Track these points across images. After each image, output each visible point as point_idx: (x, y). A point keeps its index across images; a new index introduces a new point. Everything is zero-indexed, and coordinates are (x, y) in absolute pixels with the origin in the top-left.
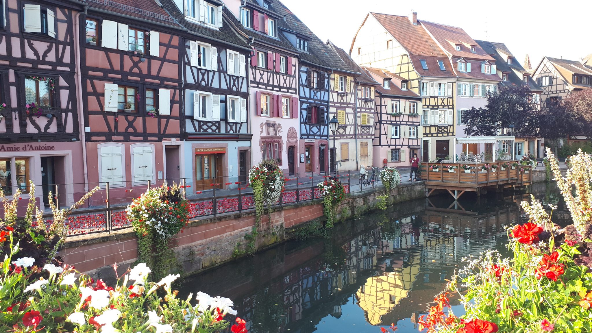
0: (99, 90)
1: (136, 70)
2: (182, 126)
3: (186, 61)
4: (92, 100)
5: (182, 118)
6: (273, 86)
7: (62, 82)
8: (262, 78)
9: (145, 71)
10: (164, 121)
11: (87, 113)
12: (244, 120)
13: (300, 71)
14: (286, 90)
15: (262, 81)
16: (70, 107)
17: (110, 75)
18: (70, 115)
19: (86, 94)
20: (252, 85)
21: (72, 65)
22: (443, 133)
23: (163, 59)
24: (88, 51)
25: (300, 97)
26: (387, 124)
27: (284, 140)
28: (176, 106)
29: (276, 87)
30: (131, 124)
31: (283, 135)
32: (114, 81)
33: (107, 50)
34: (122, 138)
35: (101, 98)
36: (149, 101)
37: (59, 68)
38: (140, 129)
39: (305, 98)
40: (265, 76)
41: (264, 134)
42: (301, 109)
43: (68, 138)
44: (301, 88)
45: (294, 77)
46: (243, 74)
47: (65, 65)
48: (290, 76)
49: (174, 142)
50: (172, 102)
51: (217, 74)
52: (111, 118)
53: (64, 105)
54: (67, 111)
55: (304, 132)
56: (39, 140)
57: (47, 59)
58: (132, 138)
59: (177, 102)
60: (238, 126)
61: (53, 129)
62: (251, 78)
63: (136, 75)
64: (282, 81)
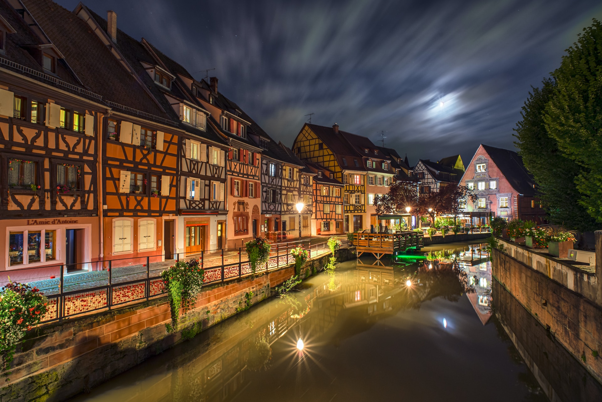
0: (116, 176)
1: (145, 161)
2: (178, 204)
3: (183, 154)
4: (110, 183)
5: (178, 198)
6: (243, 174)
7: (87, 169)
8: (235, 168)
9: (152, 162)
10: (164, 201)
11: (105, 194)
12: (222, 199)
13: (262, 163)
14: (252, 177)
15: (235, 170)
16: (92, 189)
17: (125, 164)
18: (92, 195)
19: (105, 179)
20: (228, 173)
21: (96, 155)
22: (358, 210)
23: (166, 153)
24: (109, 145)
25: (262, 183)
26: (320, 203)
27: (250, 215)
28: (174, 189)
29: (245, 174)
30: (139, 203)
31: (250, 210)
32: (128, 169)
33: (123, 145)
34: (131, 214)
35: (117, 182)
36: (154, 185)
37: (85, 158)
38: (146, 207)
39: (265, 183)
40: (238, 167)
41: (236, 210)
42: (263, 191)
43: (90, 214)
44: (263, 176)
45: (258, 167)
46: (223, 164)
47: (90, 155)
48: (255, 167)
49: (171, 217)
50: (171, 186)
51: (204, 164)
52: (123, 198)
53: (87, 188)
54: (89, 192)
55: (264, 209)
56: (66, 216)
57: (76, 150)
58: (139, 214)
59: (174, 186)
60: (218, 204)
61: (78, 206)
62: (228, 168)
63: (144, 164)
64: (250, 170)
